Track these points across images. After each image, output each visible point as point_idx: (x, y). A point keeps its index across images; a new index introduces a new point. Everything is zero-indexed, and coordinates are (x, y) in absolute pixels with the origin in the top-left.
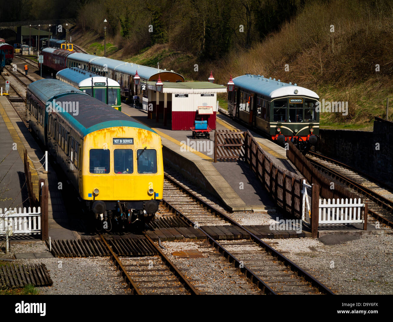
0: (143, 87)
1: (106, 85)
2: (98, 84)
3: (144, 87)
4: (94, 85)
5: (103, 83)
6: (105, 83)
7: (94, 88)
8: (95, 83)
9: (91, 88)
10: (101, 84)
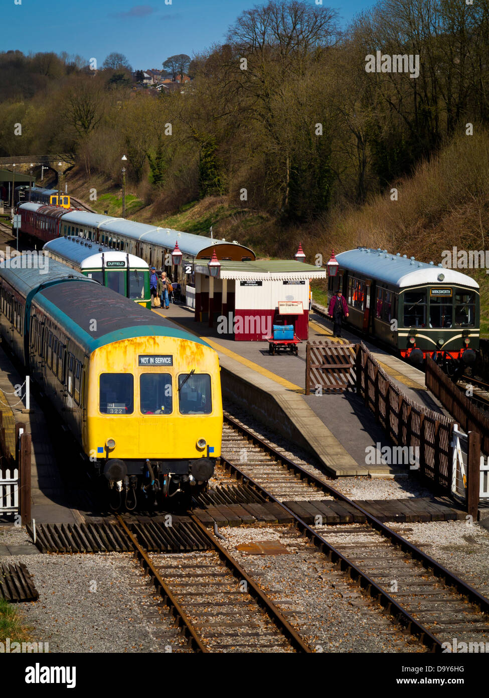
0: (187, 268)
1: (126, 266)
2: (113, 264)
3: (189, 268)
4: (105, 266)
5: (121, 262)
6: (124, 262)
7: (106, 270)
8: (107, 262)
9: (101, 270)
10: (118, 264)
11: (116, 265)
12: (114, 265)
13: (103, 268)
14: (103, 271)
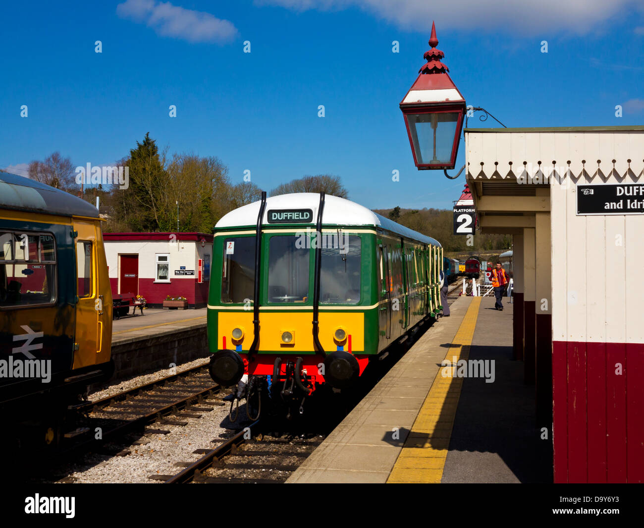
0: (460, 219)
1: (314, 221)
2: (284, 216)
3: (464, 221)
4: (265, 221)
5: (302, 211)
6: (310, 211)
7: (265, 231)
8: (270, 212)
9: (254, 232)
10: (295, 216)
11: (291, 220)
12: (286, 220)
13: (260, 227)
14: (260, 235)
